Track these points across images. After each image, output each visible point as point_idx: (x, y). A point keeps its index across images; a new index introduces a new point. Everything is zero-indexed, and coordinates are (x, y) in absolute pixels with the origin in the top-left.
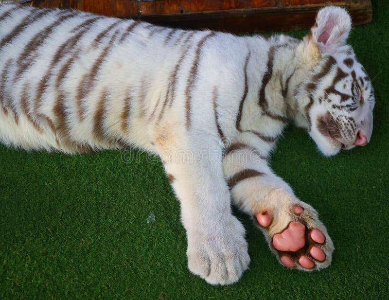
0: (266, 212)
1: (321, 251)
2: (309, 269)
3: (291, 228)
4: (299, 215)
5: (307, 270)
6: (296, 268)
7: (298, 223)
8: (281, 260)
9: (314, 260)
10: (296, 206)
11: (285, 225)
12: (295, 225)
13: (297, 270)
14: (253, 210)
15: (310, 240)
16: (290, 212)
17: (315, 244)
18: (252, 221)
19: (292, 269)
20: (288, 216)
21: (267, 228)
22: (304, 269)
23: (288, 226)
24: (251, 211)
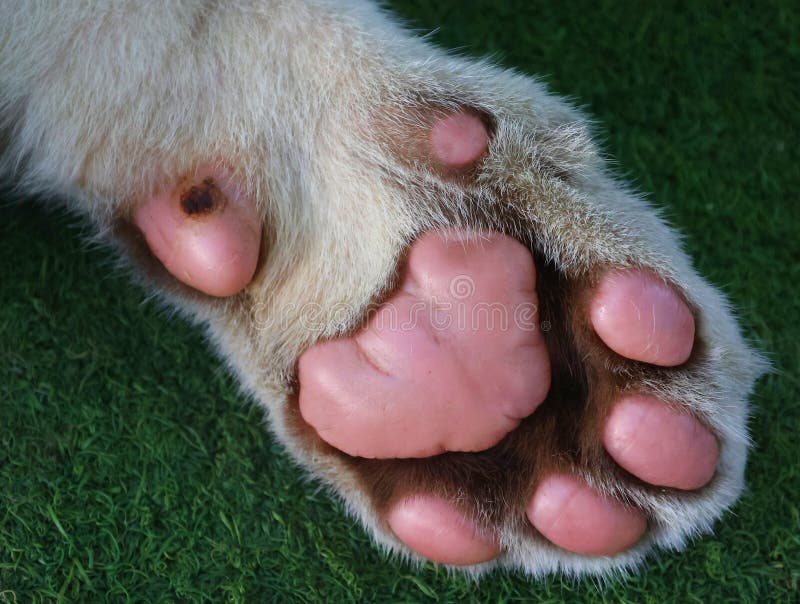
0: (209, 183)
1: (685, 421)
2: (612, 554)
3: (429, 280)
4: (467, 172)
5: (598, 567)
6: (507, 564)
7: (472, 234)
8: (388, 528)
9: (638, 496)
10: (429, 107)
11: (377, 268)
12: (456, 256)
13: (520, 580)
14: (104, 174)
15: (592, 354)
16: (391, 164)
17: (635, 374)
18: (107, 253)
19: (476, 572)
20: (384, 192)
21: (239, 300)
22: (578, 566)
23: (401, 274)
24: (82, 181)
